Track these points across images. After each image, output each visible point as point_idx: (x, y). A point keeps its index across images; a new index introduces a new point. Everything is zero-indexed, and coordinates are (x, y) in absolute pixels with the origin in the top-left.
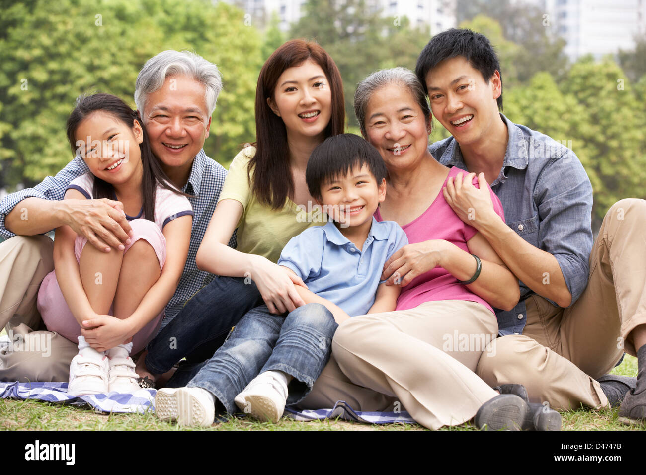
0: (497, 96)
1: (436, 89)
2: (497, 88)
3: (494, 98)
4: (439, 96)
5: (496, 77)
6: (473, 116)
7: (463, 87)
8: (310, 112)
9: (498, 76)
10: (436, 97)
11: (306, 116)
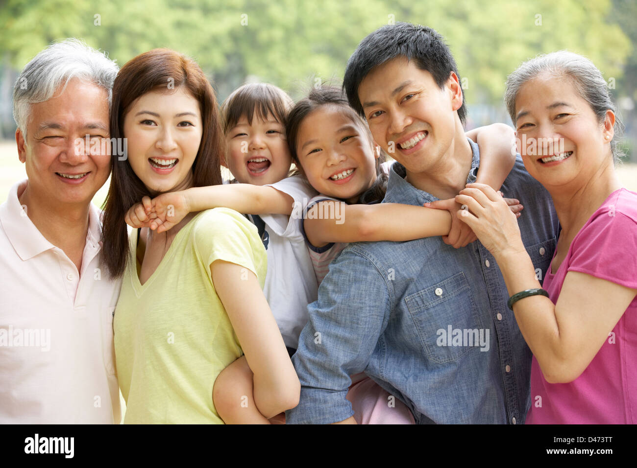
0: (458, 107)
1: (372, 104)
2: (457, 96)
3: (453, 110)
4: (378, 113)
5: (452, 81)
6: (426, 132)
7: (409, 97)
8: (166, 159)
9: (456, 80)
10: (375, 115)
11: (160, 162)
